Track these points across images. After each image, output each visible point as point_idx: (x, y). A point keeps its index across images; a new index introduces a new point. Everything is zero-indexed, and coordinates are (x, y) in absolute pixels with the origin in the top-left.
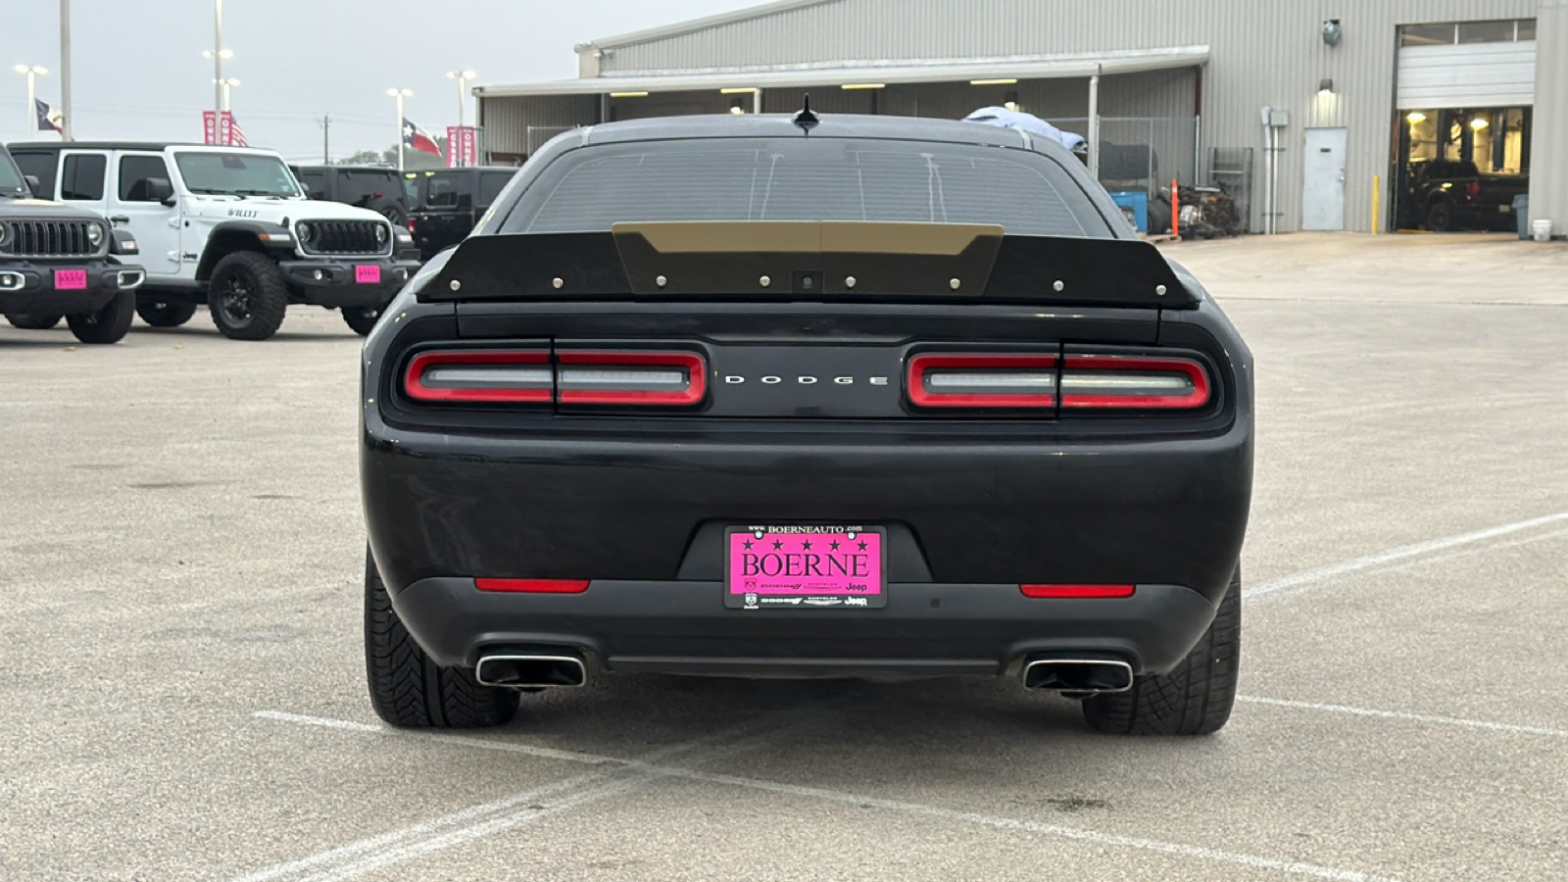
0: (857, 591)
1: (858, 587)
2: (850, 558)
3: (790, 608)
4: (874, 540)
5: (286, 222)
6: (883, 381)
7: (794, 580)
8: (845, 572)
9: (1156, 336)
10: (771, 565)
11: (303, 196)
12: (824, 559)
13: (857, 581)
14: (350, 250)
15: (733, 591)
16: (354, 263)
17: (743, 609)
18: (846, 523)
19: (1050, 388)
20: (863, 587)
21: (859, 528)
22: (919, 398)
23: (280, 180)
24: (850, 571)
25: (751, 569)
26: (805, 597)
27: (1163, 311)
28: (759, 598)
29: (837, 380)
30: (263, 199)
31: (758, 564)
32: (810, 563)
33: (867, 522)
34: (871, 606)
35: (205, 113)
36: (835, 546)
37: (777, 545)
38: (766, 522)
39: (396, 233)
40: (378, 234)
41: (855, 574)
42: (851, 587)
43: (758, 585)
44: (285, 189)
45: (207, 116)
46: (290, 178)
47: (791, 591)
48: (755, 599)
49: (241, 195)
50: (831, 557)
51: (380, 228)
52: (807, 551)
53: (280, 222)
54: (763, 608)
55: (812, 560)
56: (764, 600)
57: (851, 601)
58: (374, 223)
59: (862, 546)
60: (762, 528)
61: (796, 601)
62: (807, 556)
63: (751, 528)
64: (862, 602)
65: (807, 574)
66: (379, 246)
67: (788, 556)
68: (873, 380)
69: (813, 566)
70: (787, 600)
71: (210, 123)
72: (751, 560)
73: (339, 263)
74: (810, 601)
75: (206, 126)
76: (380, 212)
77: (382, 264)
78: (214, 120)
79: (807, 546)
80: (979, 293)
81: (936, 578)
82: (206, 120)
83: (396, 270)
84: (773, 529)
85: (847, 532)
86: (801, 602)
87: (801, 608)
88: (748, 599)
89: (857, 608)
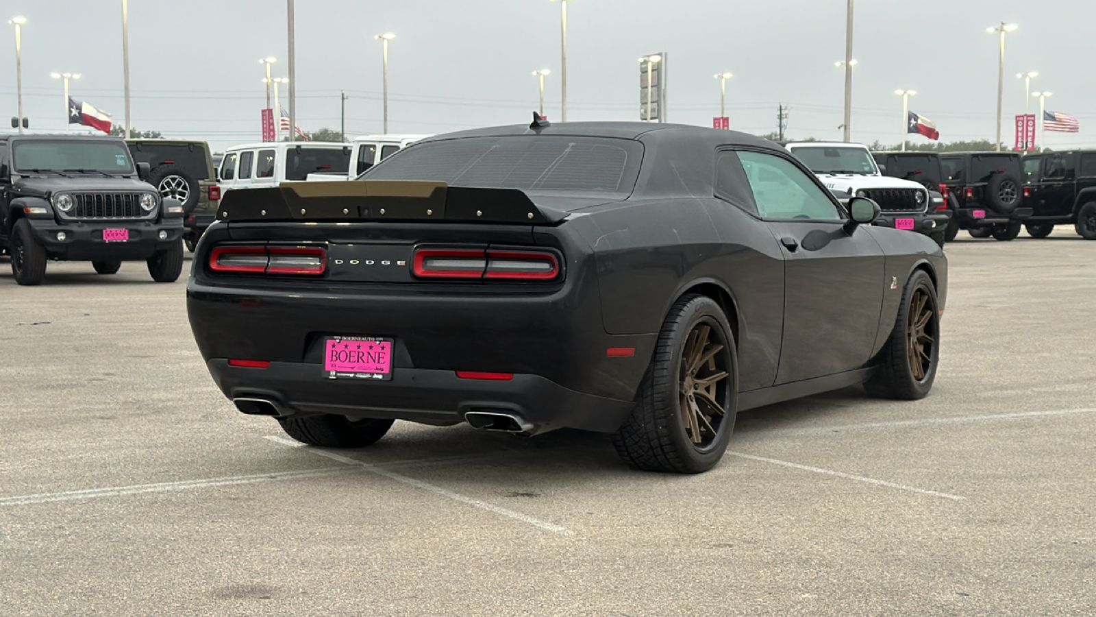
0: (379, 371)
1: (380, 369)
2: (377, 354)
3: (349, 378)
4: (388, 345)
5: (850, 190)
6: (403, 263)
7: (351, 365)
8: (374, 361)
9: (535, 240)
10: (343, 357)
11: (879, 173)
12: (366, 354)
13: (379, 366)
14: (895, 208)
15: (326, 369)
16: (895, 217)
17: (329, 378)
18: (375, 336)
19: (482, 268)
20: (382, 370)
21: (381, 339)
22: (419, 272)
23: (864, 163)
24: (377, 361)
25: (334, 358)
26: (356, 373)
27: (535, 227)
28: (337, 372)
29: (383, 262)
30: (843, 176)
31: (338, 356)
32: (360, 356)
33: (385, 336)
34: (385, 379)
35: (1017, 117)
36: (371, 347)
37: (346, 346)
38: (342, 335)
39: (931, 196)
40: (917, 198)
41: (379, 362)
42: (377, 369)
43: (337, 366)
44: (867, 169)
45: (1018, 119)
46: (873, 163)
47: (350, 370)
48: (334, 373)
49: (833, 173)
50: (369, 353)
51: (918, 193)
52: (359, 350)
53: (846, 190)
54: (338, 378)
55: (361, 355)
56: (338, 374)
57: (375, 376)
58: (914, 190)
59: (383, 348)
60: (340, 337)
61: (352, 375)
62: (359, 352)
63: (335, 337)
64: (380, 377)
65: (358, 361)
66: (917, 206)
67: (350, 352)
68: (399, 263)
69: (361, 358)
70: (348, 375)
71: (1020, 124)
72: (334, 353)
73: (883, 217)
74: (358, 376)
75: (1017, 126)
76: (919, 182)
77: (916, 217)
78: (1023, 121)
79: (359, 347)
80: (441, 218)
81: (416, 366)
82: (1017, 122)
83: (925, 221)
84: (344, 338)
85: (376, 341)
86: (354, 376)
87: (354, 379)
88: (331, 373)
89: (377, 380)
